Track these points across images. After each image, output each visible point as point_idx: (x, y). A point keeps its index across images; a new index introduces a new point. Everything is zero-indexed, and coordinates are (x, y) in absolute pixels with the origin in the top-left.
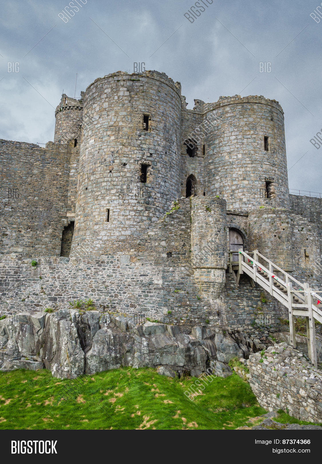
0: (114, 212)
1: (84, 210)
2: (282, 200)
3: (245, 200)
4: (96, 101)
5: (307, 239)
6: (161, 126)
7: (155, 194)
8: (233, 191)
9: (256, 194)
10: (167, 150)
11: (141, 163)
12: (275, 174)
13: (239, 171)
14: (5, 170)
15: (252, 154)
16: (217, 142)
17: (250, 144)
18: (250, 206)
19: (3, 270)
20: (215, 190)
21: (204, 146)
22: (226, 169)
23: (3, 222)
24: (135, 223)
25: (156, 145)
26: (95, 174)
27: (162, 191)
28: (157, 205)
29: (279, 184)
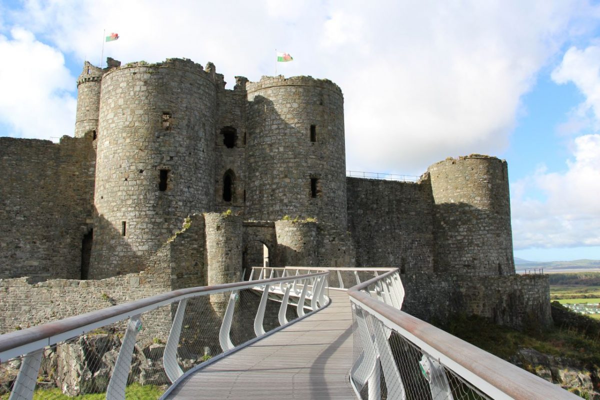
0: (130, 225)
1: (100, 221)
2: (332, 198)
3: (286, 201)
4: (111, 95)
5: (339, 250)
6: (185, 122)
7: (177, 202)
8: (273, 190)
9: (298, 194)
10: (192, 150)
11: (159, 168)
12: (323, 168)
13: (281, 167)
14: (14, 173)
15: (295, 147)
16: (258, 131)
17: (294, 135)
18: (292, 208)
19: (14, 294)
20: (255, 188)
21: (245, 134)
22: (267, 165)
23: (15, 232)
24: (153, 237)
25: (177, 146)
26: (111, 182)
27: (185, 198)
28: (179, 215)
29: (328, 180)
